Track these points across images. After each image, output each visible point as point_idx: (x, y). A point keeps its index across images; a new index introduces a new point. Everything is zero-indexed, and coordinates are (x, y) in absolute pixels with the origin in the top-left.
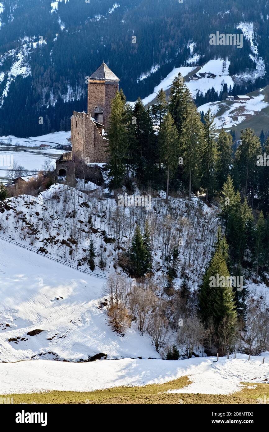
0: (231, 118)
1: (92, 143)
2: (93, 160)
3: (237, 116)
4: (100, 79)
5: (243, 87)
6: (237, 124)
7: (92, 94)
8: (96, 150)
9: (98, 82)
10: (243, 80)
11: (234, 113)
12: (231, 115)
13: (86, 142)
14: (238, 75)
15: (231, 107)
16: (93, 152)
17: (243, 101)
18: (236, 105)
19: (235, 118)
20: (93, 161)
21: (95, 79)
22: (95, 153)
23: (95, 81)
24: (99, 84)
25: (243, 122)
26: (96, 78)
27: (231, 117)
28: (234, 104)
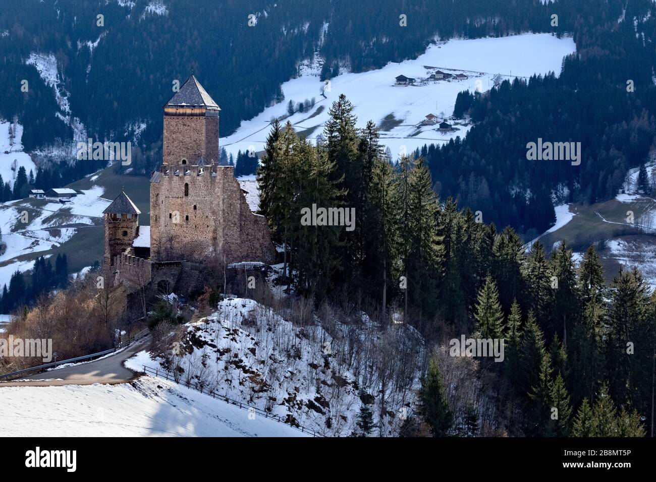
0: (48, 232)
1: (236, 224)
2: (238, 256)
3: (58, 227)
4: (194, 107)
5: (56, 173)
6: (59, 243)
7: (174, 136)
8: (244, 237)
9: (189, 111)
10: (51, 161)
11: (52, 222)
12: (45, 226)
13: (224, 221)
14: (41, 151)
15: (43, 212)
16: (239, 241)
17: (64, 199)
18: (51, 208)
19: (55, 232)
20: (239, 259)
21: (183, 106)
22: (242, 243)
23: (181, 111)
24: (192, 115)
25: (72, 239)
26: (183, 104)
27: (46, 229)
28: (47, 205)
